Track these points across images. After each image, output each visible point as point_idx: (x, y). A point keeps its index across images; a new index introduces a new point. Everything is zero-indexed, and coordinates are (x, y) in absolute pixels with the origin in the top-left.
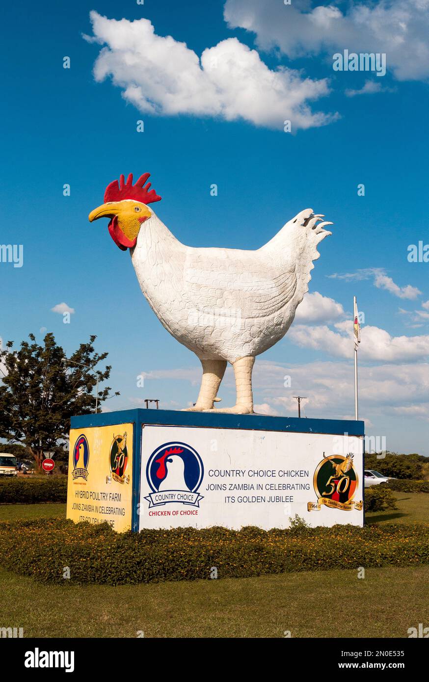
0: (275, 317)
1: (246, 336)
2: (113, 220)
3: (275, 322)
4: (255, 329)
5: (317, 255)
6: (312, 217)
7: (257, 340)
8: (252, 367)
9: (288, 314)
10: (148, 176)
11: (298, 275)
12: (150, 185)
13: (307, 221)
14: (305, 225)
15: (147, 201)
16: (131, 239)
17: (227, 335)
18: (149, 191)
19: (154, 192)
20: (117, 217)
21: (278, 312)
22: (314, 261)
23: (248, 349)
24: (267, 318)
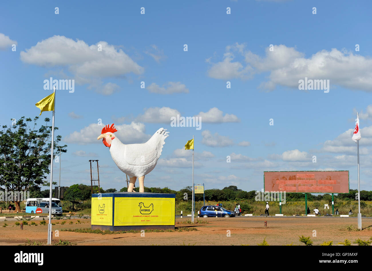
0: (151, 164)
1: (142, 170)
2: (104, 139)
3: (151, 165)
4: (144, 168)
5: (164, 143)
6: (163, 131)
7: (145, 171)
8: (144, 179)
9: (154, 163)
10: (113, 124)
11: (158, 150)
12: (114, 127)
13: (161, 132)
14: (161, 134)
15: (113, 132)
16: (110, 144)
17: (137, 170)
18: (114, 129)
19: (115, 129)
20: (105, 138)
21: (152, 163)
22: (163, 145)
23: (143, 174)
24: (148, 165)
